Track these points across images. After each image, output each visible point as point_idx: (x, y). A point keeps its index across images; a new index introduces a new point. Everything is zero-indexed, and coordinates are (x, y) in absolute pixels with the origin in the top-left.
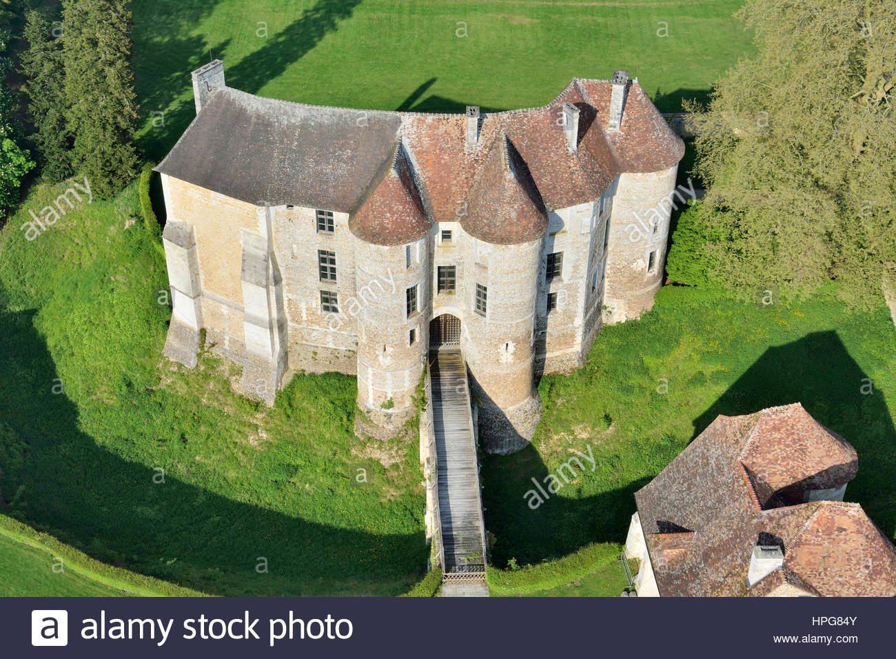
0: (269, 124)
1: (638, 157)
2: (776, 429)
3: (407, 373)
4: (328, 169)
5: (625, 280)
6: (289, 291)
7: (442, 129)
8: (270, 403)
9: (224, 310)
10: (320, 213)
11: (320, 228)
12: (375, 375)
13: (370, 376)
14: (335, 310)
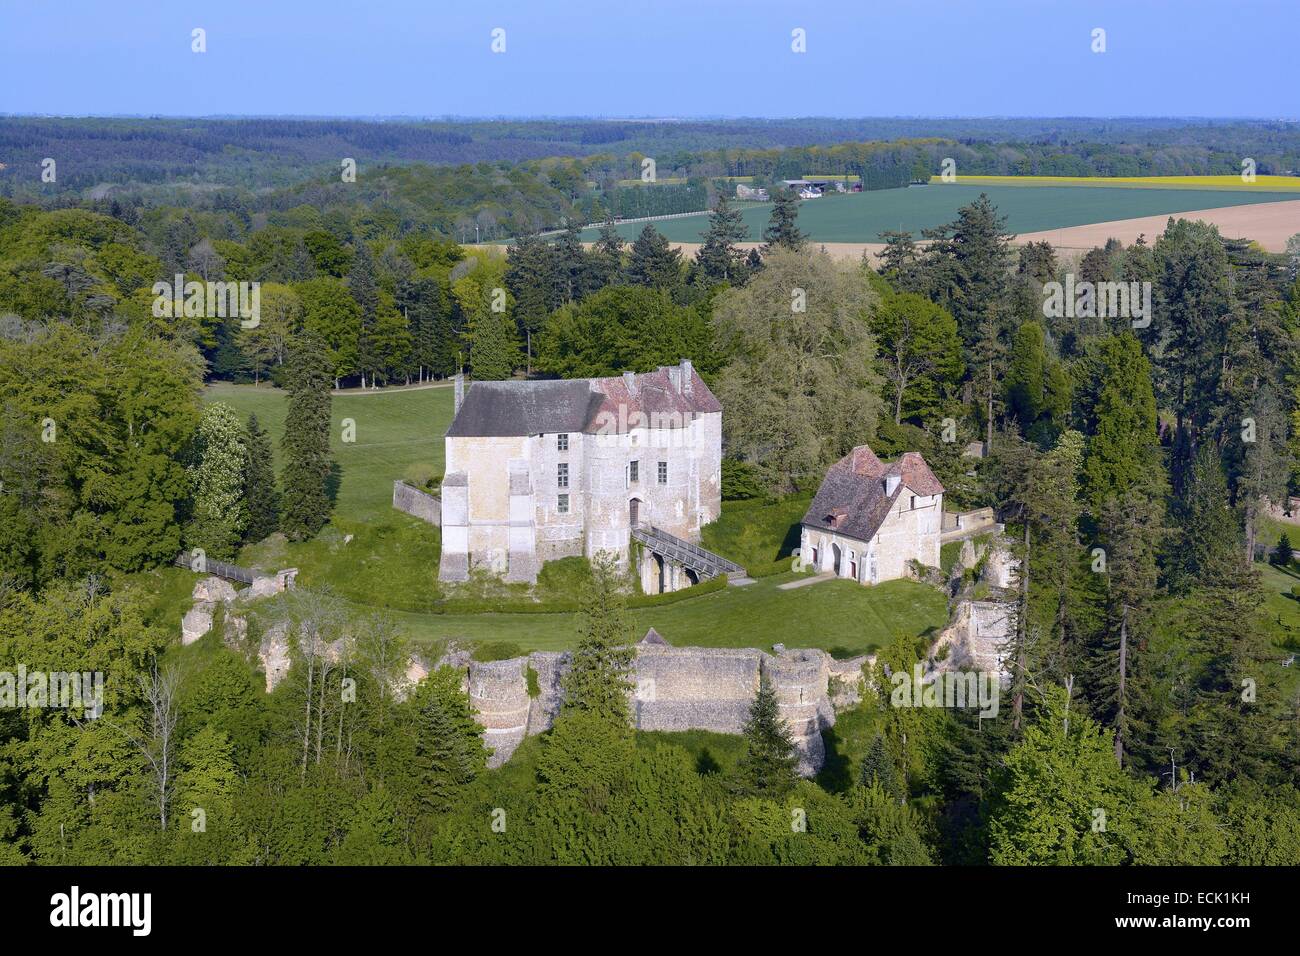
0: (516, 394)
6: (538, 500)
8: (535, 582)
9: (489, 530)
10: (560, 437)
11: (560, 448)
12: (608, 536)
13: (604, 539)
14: (567, 509)
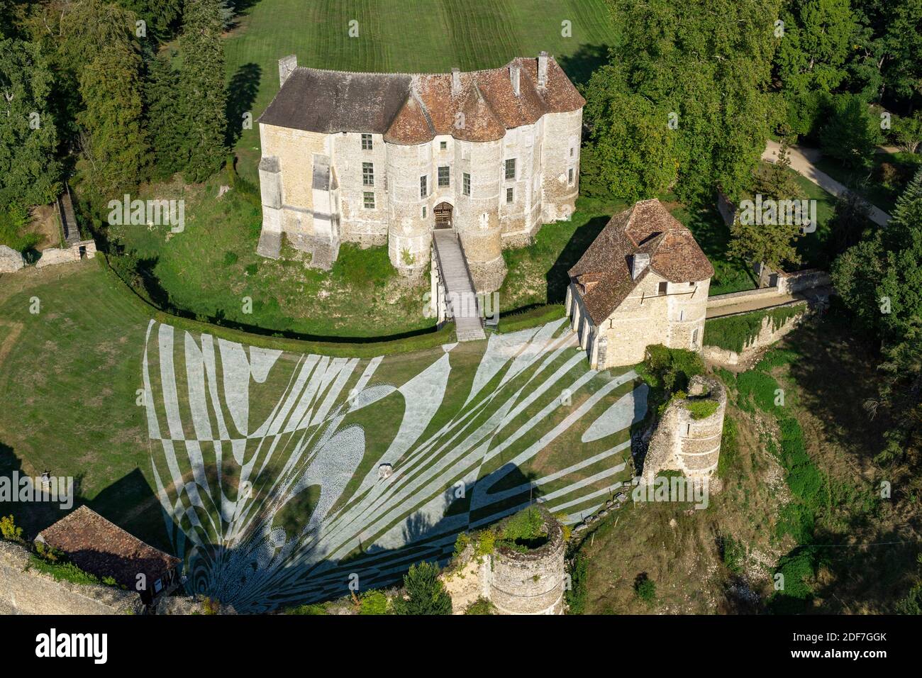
1: (557, 103)
2: (644, 212)
3: (421, 239)
4: (368, 109)
5: (555, 189)
6: (343, 195)
7: (437, 83)
9: (299, 215)
10: (364, 136)
11: (364, 147)
12: (400, 242)
13: (398, 243)
14: (372, 206)
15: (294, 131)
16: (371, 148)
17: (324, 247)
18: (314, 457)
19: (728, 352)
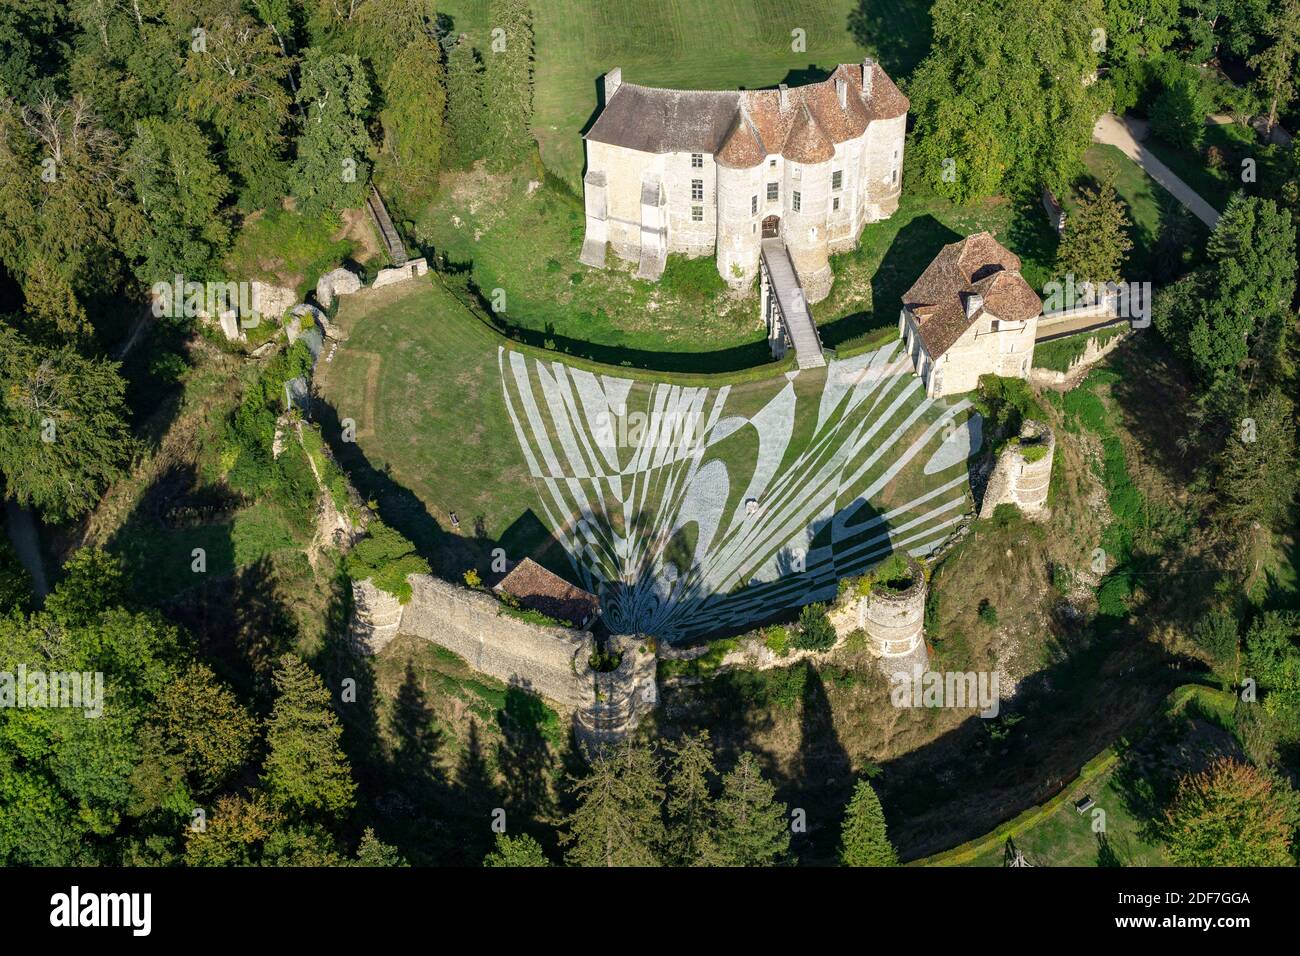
1: (882, 110)
2: (975, 246)
3: (751, 255)
4: (698, 128)
5: (879, 191)
6: (672, 209)
7: (765, 100)
9: (624, 227)
10: (694, 155)
11: (694, 165)
12: (730, 255)
13: (727, 256)
14: (701, 219)
15: (623, 149)
16: (700, 165)
17: (653, 259)
18: (685, 493)
19: (1054, 373)
